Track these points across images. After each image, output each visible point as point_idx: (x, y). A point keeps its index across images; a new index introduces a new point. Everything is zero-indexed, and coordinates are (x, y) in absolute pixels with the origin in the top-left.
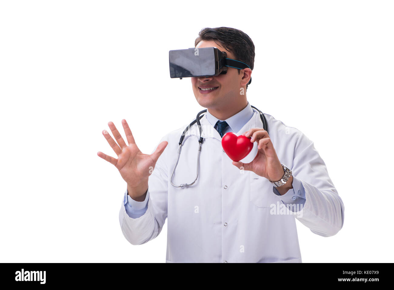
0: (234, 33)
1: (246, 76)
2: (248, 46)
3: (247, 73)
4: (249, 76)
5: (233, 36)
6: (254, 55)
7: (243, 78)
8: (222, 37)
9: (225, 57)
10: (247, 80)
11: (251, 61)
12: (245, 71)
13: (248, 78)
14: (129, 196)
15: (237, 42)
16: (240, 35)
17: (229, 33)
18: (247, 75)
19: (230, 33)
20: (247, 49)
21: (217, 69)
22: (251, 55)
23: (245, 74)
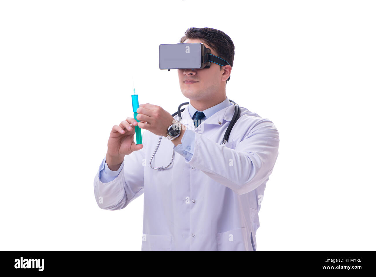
0: (217, 33)
1: (226, 73)
2: (229, 45)
3: (227, 70)
4: (229, 73)
5: (216, 36)
6: (234, 54)
7: (224, 74)
8: (207, 36)
9: (209, 53)
10: (227, 76)
11: (231, 59)
12: (225, 68)
13: (228, 75)
14: (106, 164)
15: (220, 41)
16: (222, 35)
17: (212, 32)
18: (228, 72)
19: (214, 33)
20: (228, 48)
21: (203, 62)
22: (232, 53)
23: (225, 70)
